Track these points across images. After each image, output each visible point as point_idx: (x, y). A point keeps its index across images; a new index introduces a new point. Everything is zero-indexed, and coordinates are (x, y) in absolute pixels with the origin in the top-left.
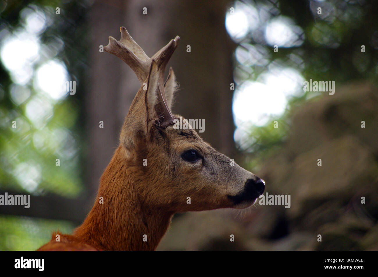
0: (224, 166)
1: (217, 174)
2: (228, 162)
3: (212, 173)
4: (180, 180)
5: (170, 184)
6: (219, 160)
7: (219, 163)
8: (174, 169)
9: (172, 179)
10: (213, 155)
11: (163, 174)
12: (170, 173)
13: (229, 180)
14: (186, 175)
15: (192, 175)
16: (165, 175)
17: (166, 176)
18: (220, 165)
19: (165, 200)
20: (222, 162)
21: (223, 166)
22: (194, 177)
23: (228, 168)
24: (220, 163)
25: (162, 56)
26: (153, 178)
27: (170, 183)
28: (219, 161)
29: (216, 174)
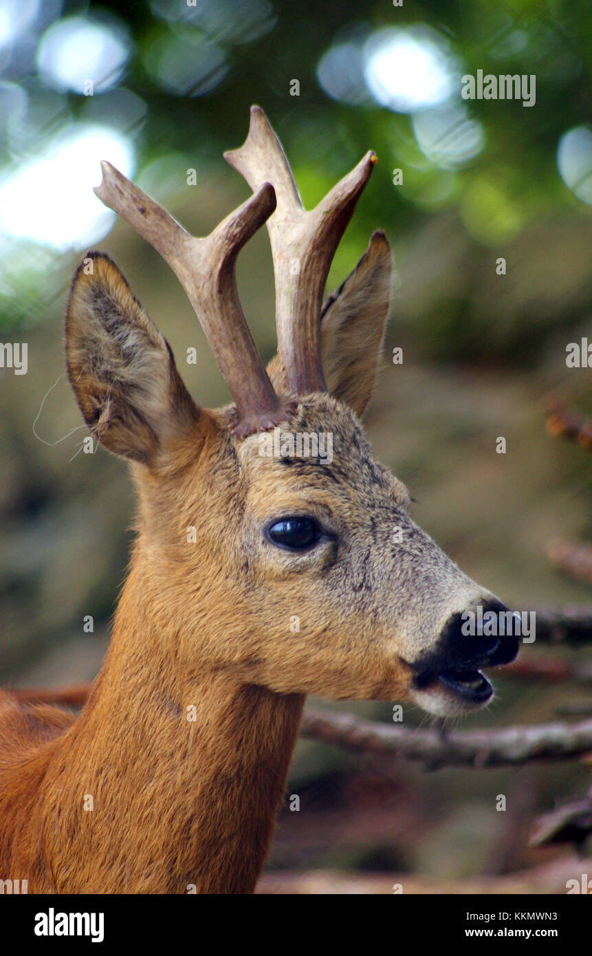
0: (401, 566)
1: (373, 589)
2: (418, 553)
3: (358, 585)
4: (264, 597)
5: (240, 605)
6: (393, 546)
7: (392, 554)
8: (246, 565)
9: (245, 592)
10: (378, 529)
11: (223, 574)
12: (238, 573)
13: (403, 611)
14: (277, 587)
15: (293, 588)
16: (227, 577)
17: (231, 582)
18: (392, 562)
19: (225, 650)
20: (399, 551)
21: (398, 565)
22: (299, 595)
23: (410, 571)
24: (394, 556)
25: (231, 231)
26: (197, 586)
27: (238, 603)
28: (393, 550)
29: (369, 588)
